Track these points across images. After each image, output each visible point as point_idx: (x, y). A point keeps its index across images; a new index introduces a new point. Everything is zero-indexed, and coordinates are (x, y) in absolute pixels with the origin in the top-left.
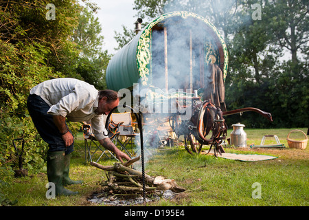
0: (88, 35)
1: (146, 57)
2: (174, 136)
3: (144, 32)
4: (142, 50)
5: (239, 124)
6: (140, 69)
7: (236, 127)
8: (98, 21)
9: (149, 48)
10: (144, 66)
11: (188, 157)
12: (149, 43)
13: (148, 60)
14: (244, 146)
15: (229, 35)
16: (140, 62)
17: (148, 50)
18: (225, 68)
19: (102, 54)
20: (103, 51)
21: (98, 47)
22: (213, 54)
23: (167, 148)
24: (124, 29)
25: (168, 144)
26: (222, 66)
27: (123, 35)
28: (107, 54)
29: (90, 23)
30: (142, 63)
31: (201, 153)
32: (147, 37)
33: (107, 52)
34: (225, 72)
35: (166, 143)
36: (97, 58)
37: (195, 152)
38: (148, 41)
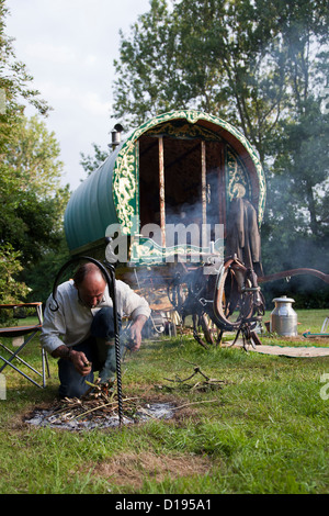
0: (38, 160)
1: (129, 187)
2: (177, 319)
3: (125, 145)
4: (122, 176)
5: (285, 299)
6: (119, 207)
7: (280, 302)
8: (54, 138)
9: (134, 172)
10: (126, 201)
11: (198, 352)
12: (134, 164)
13: (132, 191)
14: (293, 334)
15: (266, 157)
16: (118, 195)
17: (132, 176)
18: (260, 204)
19: (61, 191)
20: (63, 186)
21: (55, 179)
22: (240, 182)
23: (165, 338)
24: (96, 150)
25: (166, 332)
26: (255, 202)
27: (95, 159)
28: (70, 191)
29: (41, 141)
30: (122, 196)
31: (222, 345)
32: (130, 154)
33: (68, 186)
34: (261, 211)
35: (162, 329)
36: (53, 197)
37: (211, 343)
38: (132, 161)
